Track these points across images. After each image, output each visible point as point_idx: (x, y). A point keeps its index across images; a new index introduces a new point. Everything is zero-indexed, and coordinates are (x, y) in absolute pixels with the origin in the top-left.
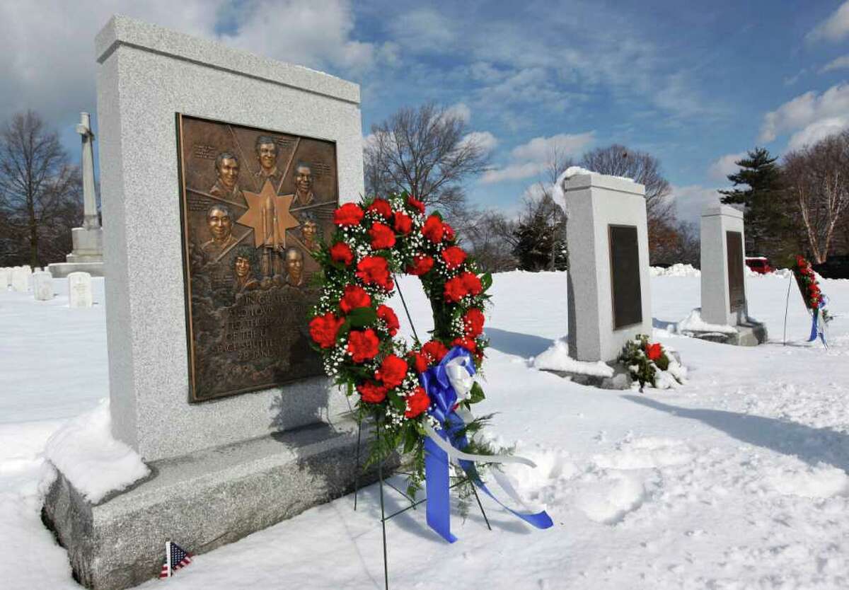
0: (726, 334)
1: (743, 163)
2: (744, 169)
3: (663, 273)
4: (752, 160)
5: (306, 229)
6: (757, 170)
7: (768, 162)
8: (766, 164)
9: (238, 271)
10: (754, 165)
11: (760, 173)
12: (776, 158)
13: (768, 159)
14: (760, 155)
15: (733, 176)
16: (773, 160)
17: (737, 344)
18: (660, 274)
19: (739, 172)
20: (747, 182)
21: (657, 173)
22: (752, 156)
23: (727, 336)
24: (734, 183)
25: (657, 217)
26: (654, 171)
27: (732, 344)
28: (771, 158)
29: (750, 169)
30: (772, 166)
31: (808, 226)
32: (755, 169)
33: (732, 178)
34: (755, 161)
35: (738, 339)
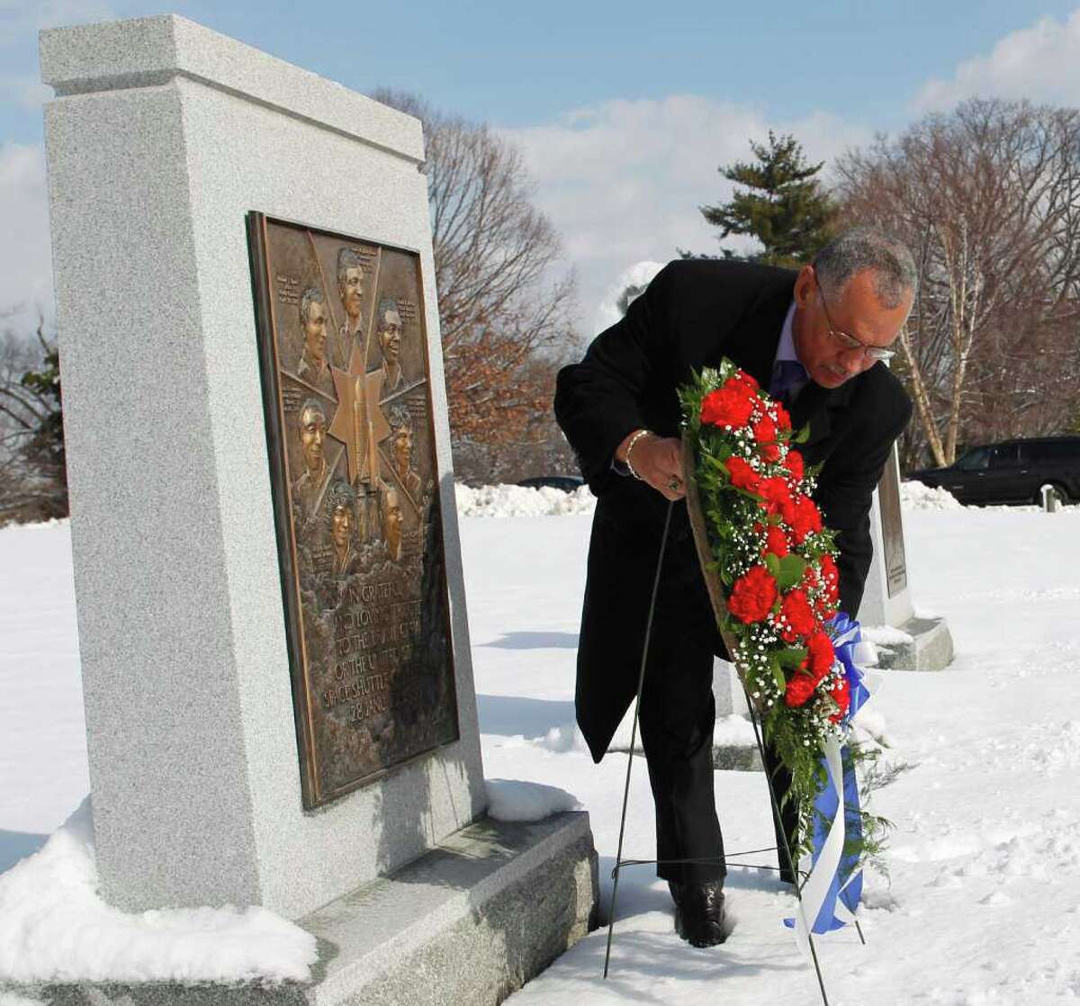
0: (889, 646)
1: (740, 175)
2: (745, 190)
3: (564, 506)
4: (761, 166)
5: (400, 442)
6: (775, 198)
7: (800, 176)
8: (797, 182)
9: (336, 533)
10: (767, 179)
11: (784, 204)
12: (819, 167)
13: (800, 168)
14: (781, 154)
15: (716, 211)
16: (811, 172)
17: (913, 669)
18: (556, 511)
19: (730, 200)
20: (752, 230)
21: (516, 189)
22: (762, 155)
23: (890, 652)
24: (721, 229)
25: (524, 328)
26: (505, 182)
27: (904, 668)
28: (808, 166)
29: (759, 192)
30: (811, 187)
31: (912, 362)
32: (771, 192)
33: (714, 217)
34: (769, 169)
35: (915, 657)
